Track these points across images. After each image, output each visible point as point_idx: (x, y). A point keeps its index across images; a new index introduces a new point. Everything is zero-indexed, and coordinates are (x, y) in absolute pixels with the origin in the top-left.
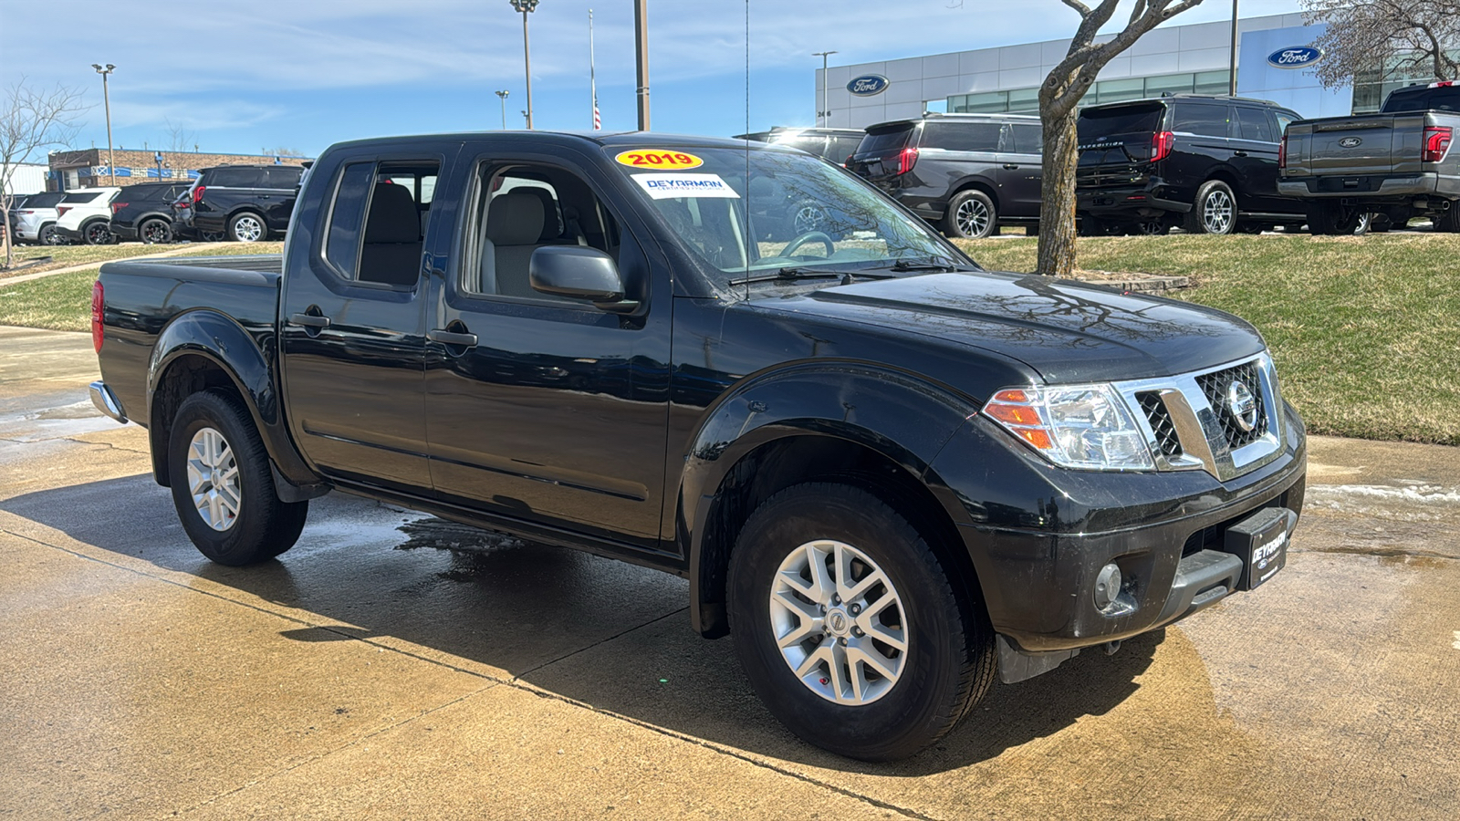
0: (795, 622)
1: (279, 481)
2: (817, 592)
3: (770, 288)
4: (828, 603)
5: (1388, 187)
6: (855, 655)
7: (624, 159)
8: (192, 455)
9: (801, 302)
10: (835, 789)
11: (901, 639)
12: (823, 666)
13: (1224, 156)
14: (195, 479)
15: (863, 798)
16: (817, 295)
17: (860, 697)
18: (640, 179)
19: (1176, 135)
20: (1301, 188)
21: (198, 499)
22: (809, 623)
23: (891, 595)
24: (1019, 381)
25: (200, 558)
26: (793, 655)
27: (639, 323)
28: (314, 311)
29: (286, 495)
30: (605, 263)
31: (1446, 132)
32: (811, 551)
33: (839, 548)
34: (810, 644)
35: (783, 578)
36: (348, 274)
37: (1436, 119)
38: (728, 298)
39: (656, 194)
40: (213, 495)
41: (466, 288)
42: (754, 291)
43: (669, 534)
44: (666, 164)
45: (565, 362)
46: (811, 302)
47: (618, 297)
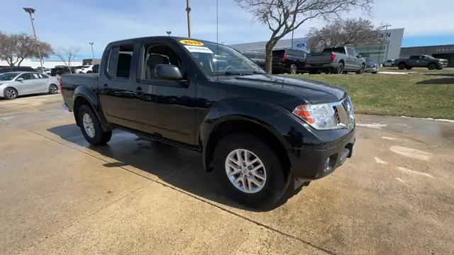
0: (233, 170)
1: (103, 126)
2: (239, 163)
3: (223, 77)
4: (242, 166)
5: (325, 66)
6: (250, 180)
7: (182, 42)
8: (84, 120)
9: (233, 80)
10: (246, 219)
11: (264, 177)
12: (240, 182)
13: (295, 60)
14: (85, 126)
15: (254, 222)
16: (237, 78)
17: (251, 191)
18: (187, 47)
19: (287, 56)
20: (309, 66)
21: (86, 130)
22: (236, 171)
23: (262, 165)
24: (304, 103)
25: (88, 144)
26: (232, 178)
27: (187, 87)
28: (106, 85)
29: (105, 129)
30: (176, 69)
31: (335, 55)
32: (238, 151)
33: (246, 151)
34: (237, 176)
35: (229, 158)
36: (114, 75)
37: (333, 53)
38: (212, 79)
39: (191, 51)
40: (89, 129)
41: (142, 78)
42: (219, 77)
43: (197, 144)
44: (194, 44)
45: (176, 97)
46: (236, 80)
47: (180, 79)
